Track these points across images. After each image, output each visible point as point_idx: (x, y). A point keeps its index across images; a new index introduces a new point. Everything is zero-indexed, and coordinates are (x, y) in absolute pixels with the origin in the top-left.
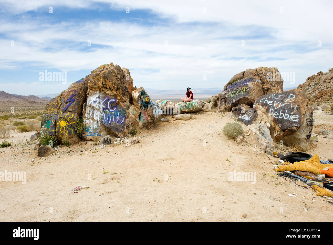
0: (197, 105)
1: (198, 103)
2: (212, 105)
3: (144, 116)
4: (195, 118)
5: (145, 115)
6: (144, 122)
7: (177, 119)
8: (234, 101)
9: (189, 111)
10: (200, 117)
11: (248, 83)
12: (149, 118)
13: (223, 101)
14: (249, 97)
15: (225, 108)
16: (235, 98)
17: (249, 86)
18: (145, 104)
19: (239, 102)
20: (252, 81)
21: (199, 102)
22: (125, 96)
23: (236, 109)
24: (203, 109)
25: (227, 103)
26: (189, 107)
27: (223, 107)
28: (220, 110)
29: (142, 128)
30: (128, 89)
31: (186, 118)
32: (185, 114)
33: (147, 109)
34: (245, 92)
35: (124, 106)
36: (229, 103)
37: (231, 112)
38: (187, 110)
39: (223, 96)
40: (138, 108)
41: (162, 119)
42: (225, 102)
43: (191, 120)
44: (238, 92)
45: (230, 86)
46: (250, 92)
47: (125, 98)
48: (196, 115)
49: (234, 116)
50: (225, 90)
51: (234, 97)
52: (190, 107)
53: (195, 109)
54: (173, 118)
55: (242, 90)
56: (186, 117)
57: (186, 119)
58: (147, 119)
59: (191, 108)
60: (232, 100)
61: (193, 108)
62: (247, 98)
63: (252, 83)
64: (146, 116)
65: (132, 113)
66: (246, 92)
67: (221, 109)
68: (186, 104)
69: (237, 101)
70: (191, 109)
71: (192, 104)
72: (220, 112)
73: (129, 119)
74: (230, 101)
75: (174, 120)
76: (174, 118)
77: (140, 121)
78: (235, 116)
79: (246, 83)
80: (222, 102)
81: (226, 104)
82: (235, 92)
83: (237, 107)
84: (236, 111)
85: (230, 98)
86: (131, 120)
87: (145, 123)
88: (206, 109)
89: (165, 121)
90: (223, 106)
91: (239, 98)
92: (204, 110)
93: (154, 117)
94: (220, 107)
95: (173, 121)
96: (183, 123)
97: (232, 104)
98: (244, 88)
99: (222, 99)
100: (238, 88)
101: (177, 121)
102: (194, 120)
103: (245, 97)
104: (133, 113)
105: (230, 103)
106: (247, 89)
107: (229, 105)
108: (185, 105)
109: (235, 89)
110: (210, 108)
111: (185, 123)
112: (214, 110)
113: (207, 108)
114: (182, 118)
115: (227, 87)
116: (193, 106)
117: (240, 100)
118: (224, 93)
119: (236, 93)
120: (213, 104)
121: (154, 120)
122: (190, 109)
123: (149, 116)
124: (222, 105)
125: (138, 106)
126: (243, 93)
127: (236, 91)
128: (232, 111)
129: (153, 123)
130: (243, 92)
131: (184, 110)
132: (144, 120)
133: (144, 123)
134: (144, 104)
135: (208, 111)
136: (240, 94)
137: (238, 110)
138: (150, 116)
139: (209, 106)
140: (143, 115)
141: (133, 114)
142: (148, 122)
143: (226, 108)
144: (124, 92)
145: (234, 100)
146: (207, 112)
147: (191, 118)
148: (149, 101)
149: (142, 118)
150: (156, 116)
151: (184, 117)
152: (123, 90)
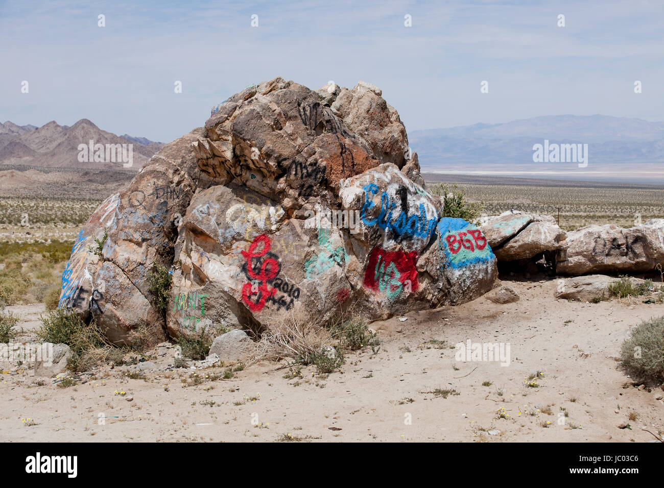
5: (402, 270)
6: (396, 294)
22: (310, 198)
30: (324, 172)
35: (305, 233)
47: (313, 204)
65: (336, 258)
93: (449, 281)
104: (339, 260)
121: (449, 292)
122: (636, 255)
123: (421, 274)
132: (394, 288)
133: (397, 300)
141: (338, 264)
142: (421, 297)
144: (309, 181)
149: (386, 279)
150: (458, 275)
151: (581, 289)
152: (302, 175)
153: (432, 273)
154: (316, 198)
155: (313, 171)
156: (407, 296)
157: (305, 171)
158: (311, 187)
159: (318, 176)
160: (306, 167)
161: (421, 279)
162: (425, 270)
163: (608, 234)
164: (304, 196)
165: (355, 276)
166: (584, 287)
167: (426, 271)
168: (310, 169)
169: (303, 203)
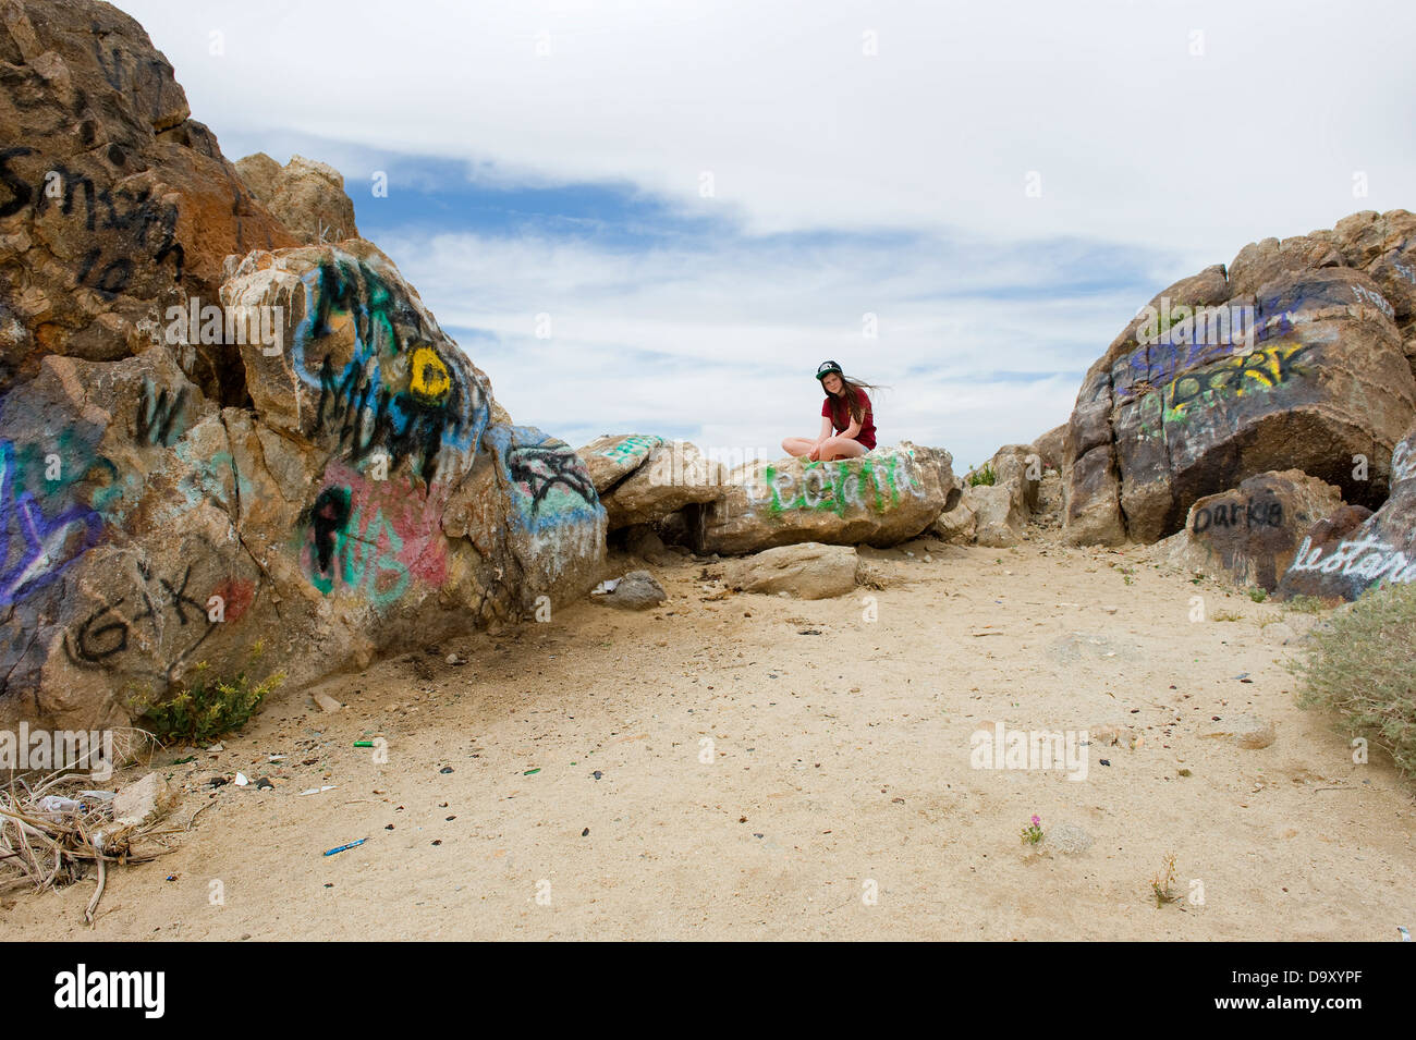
0: (906, 479)
1: (917, 465)
2: (1012, 493)
3: (397, 543)
4: (900, 583)
5: (409, 534)
6: (391, 597)
7: (738, 590)
8: (1195, 451)
9: (845, 529)
10: (937, 575)
11: (1293, 318)
12: (460, 569)
13: (1098, 463)
14: (1327, 414)
15: (1122, 514)
16: (1204, 425)
17: (1306, 334)
18: (399, 421)
19: (1237, 456)
20: (1319, 302)
21: (920, 461)
22: (122, 298)
23: (1223, 508)
24: (950, 520)
25: (1136, 473)
26: (840, 497)
27: (1102, 506)
28: (1078, 530)
29: (364, 660)
30: (171, 223)
31: (820, 575)
32: (812, 548)
33: (428, 471)
34: (1284, 379)
35: (98, 400)
36: (1149, 473)
37: (1183, 537)
38: (827, 521)
39: (1092, 428)
40: (284, 432)
41: (609, 585)
42: (1117, 472)
43: (860, 591)
44: (1218, 381)
45: (1143, 359)
46: (1328, 377)
47: (133, 317)
48: (898, 564)
49: (1215, 563)
50: (1099, 387)
51: (1188, 419)
52: (849, 500)
53: (893, 512)
54: (705, 576)
55: (1252, 368)
56: (815, 566)
57: (820, 585)
58: (435, 574)
59: (861, 505)
60: (1181, 445)
61: (875, 508)
62: (1310, 421)
63: (1323, 313)
64: (421, 543)
65: (208, 484)
66: (1295, 376)
67: (1090, 523)
68: (819, 473)
69: (1226, 445)
70: (863, 517)
71: (864, 476)
72: (1078, 544)
73: (151, 549)
74: (1154, 454)
75: (714, 592)
76: (717, 577)
77: (325, 587)
78: (1226, 564)
79: (1276, 319)
80: (1091, 467)
81: (1129, 482)
82: (1189, 385)
83: (1234, 495)
84: (1234, 521)
85: (1156, 434)
86: (168, 564)
87: (415, 615)
88: (968, 525)
89: (625, 605)
90: (1105, 497)
91: (1238, 426)
92: (957, 531)
93: (518, 562)
94: (1076, 505)
95: (700, 606)
96: (795, 615)
97: (1181, 476)
98: (1270, 351)
99: (1090, 446)
100: (1213, 357)
101: (736, 600)
102: (892, 595)
103: (1291, 415)
104: (218, 490)
105: (1159, 466)
106: (1295, 355)
107: (1155, 489)
108: (814, 480)
109: (1184, 370)
110: (997, 520)
111: (811, 617)
112: (1025, 534)
113: (977, 516)
114: (781, 574)
115: (1119, 368)
116: (874, 487)
117: (1250, 436)
118: (1099, 408)
119: (1201, 390)
120: (1017, 492)
121: (518, 590)
122: (849, 509)
123: (455, 543)
124: (1090, 490)
125: (285, 412)
126: (1268, 383)
127: (1204, 383)
128: (1189, 524)
129: (512, 617)
130: (1270, 376)
131: (804, 522)
132: (388, 580)
133: (393, 611)
134: (382, 408)
135: (982, 537)
136: (1240, 393)
137: (1250, 515)
138: (466, 546)
139: (995, 503)
140: (368, 526)
141: (217, 503)
142: (454, 603)
143: (1130, 511)
144: (116, 244)
145: (1198, 443)
146: (979, 549)
147: (861, 581)
148: (456, 394)
149: (365, 556)
150: (538, 547)
151: (798, 569)
152: (92, 218)
153: (480, 544)
154: (144, 303)
155: (133, 216)
156: (421, 599)
157: (102, 209)
158: (123, 263)
159: (152, 233)
160: (105, 198)
161: (454, 556)
162: (464, 533)
163: (801, 471)
164: (101, 287)
165: (273, 543)
166: (805, 564)
167: (467, 537)
168: (121, 208)
169: (95, 311)
